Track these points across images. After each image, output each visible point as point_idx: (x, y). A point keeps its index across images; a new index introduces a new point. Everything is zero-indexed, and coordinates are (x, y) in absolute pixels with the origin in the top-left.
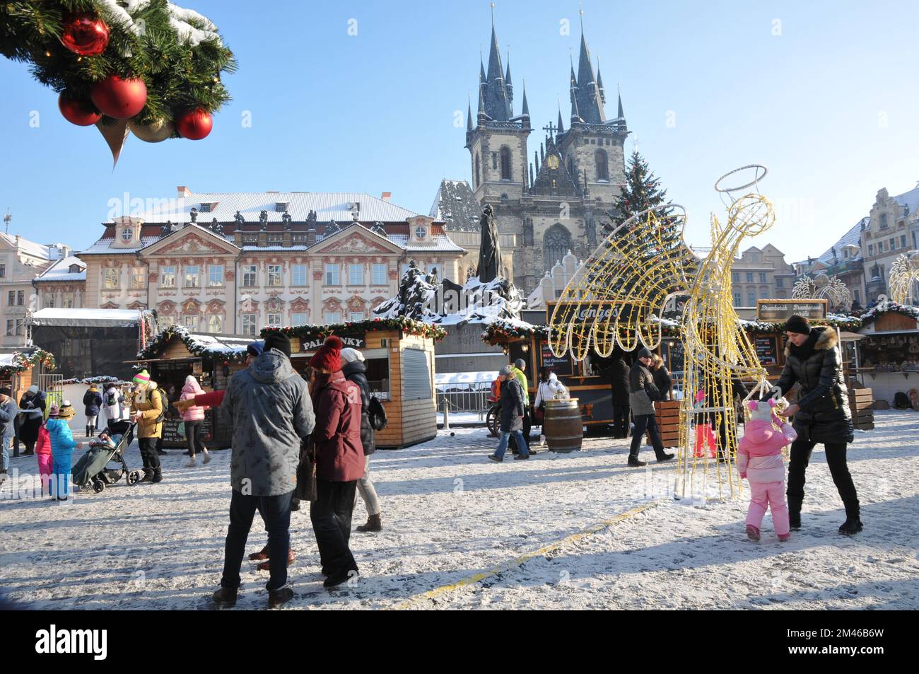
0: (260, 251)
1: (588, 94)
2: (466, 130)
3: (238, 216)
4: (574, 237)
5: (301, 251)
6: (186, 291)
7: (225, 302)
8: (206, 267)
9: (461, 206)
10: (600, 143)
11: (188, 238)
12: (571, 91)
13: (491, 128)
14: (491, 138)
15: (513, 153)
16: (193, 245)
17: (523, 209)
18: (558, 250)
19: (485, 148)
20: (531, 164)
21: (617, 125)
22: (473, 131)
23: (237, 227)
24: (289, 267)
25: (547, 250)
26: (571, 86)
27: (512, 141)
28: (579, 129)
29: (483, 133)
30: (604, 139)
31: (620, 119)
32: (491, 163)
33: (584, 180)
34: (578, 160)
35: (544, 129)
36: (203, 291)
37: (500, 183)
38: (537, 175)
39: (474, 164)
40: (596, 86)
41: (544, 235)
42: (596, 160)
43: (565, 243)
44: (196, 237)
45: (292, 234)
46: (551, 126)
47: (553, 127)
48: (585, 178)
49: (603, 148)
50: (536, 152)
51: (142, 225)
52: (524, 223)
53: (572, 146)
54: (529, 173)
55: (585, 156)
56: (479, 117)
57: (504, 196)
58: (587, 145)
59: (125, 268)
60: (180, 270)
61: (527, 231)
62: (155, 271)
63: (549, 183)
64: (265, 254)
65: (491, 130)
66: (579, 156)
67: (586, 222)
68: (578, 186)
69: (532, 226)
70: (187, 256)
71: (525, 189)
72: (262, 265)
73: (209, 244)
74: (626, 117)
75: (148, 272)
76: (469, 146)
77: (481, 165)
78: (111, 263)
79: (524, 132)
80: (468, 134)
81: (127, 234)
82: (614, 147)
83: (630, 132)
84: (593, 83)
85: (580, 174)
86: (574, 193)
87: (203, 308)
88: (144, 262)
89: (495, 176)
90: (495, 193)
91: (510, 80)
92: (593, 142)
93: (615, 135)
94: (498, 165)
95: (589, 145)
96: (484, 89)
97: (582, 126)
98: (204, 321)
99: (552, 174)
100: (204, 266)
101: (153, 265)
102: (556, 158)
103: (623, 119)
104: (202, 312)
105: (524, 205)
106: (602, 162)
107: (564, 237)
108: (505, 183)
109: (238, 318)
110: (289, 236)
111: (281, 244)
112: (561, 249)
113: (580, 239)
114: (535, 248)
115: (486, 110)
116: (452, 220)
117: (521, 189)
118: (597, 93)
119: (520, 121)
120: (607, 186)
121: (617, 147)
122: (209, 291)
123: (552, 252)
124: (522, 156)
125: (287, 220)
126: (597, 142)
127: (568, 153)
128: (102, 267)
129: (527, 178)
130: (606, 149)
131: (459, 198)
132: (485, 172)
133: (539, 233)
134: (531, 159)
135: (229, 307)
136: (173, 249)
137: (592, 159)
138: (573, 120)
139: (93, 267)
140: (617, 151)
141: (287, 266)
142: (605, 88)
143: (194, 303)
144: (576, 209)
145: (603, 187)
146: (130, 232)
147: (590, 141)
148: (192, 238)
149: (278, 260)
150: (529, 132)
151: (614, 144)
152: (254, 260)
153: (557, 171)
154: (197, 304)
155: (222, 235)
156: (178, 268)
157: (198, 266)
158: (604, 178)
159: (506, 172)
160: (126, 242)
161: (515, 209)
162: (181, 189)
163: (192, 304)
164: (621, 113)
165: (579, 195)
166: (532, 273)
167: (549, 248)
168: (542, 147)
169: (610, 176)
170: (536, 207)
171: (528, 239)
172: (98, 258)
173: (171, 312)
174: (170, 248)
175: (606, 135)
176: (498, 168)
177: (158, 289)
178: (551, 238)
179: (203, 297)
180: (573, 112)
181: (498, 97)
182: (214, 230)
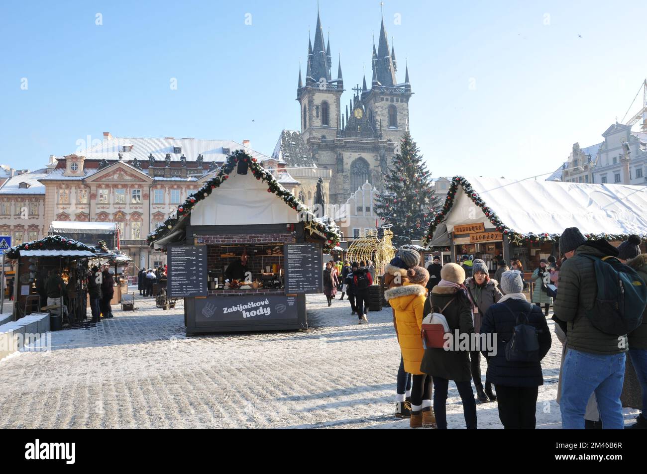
0: (166, 181)
1: (384, 64)
2: (297, 88)
3: (151, 157)
4: (372, 167)
5: (193, 181)
6: (116, 206)
7: (142, 214)
8: (130, 191)
9: (295, 148)
10: (392, 101)
11: (117, 171)
12: (373, 61)
13: (315, 88)
14: (316, 95)
15: (331, 106)
16: (121, 176)
17: (336, 147)
18: (360, 176)
19: (311, 102)
20: (343, 115)
21: (404, 88)
22: (303, 88)
23: (150, 164)
24: (185, 191)
25: (353, 175)
26: (373, 58)
27: (330, 98)
28: (377, 91)
29: (309, 92)
30: (395, 98)
31: (406, 84)
32: (314, 113)
33: (380, 127)
34: (376, 112)
35: (352, 89)
36: (128, 206)
37: (321, 128)
38: (347, 122)
39: (303, 113)
40: (391, 59)
41: (351, 165)
42: (389, 113)
43: (365, 171)
44: (123, 170)
45: (187, 170)
46: (358, 88)
47: (359, 88)
48: (381, 125)
49: (394, 104)
50: (347, 106)
51: (84, 161)
52: (337, 157)
53: (372, 101)
54: (341, 121)
55: (381, 110)
56: (307, 80)
57: (323, 137)
58: (383, 102)
59: (73, 190)
60: (112, 191)
61: (339, 163)
62: (95, 192)
63: (355, 129)
64: (169, 183)
65: (315, 90)
66: (377, 110)
67: (380, 156)
68: (376, 131)
69: (343, 159)
70: (117, 183)
71: (338, 133)
72: (167, 189)
73: (132, 175)
74: (411, 82)
75: (90, 193)
76: (299, 99)
77: (307, 114)
78: (63, 186)
79: (338, 91)
80: (299, 90)
81: (75, 167)
82: (402, 104)
83: (413, 93)
84: (388, 57)
85: (377, 122)
86: (373, 136)
87: (128, 217)
88: (87, 186)
89: (318, 122)
90: (317, 135)
91: (330, 52)
92: (387, 100)
93: (403, 94)
94: (320, 115)
95: (384, 102)
96: (311, 58)
97: (380, 88)
98: (128, 226)
99: (357, 122)
100: (128, 189)
101: (93, 188)
102: (360, 111)
103: (408, 84)
104: (127, 220)
105: (337, 144)
106: (393, 114)
107: (365, 166)
108: (324, 128)
109: (151, 224)
110: (185, 170)
111: (180, 176)
112: (362, 175)
113: (376, 168)
114: (344, 174)
115: (312, 74)
116: (289, 158)
117: (335, 132)
118: (391, 64)
119: (336, 83)
120: (397, 131)
121: (404, 103)
122: (131, 206)
123: (356, 177)
124: (336, 109)
125: (184, 160)
126: (389, 100)
127: (369, 107)
128: (57, 188)
129: (340, 124)
130: (396, 105)
131: (294, 143)
132: (310, 119)
133: (347, 164)
134: (343, 111)
135: (145, 217)
136: (107, 177)
137: (386, 112)
138: (373, 84)
139: (50, 188)
140: (404, 106)
141: (183, 190)
142: (397, 60)
143: (122, 214)
144: (374, 147)
145: (393, 132)
146: (76, 165)
147: (385, 99)
148: (120, 171)
149: (178, 187)
150: (342, 91)
151: (402, 101)
152: (162, 187)
153: (361, 120)
154: (124, 214)
155: (140, 169)
156: (110, 190)
157: (124, 190)
158: (394, 125)
159: (326, 120)
160: (74, 172)
161: (332, 147)
162: (106, 134)
163: (120, 214)
164: (407, 80)
165: (376, 137)
166: (341, 192)
167: (354, 174)
168: (351, 102)
169: (398, 124)
170: (345, 145)
171: (340, 168)
172: (55, 182)
173: (106, 220)
174: (105, 177)
175: (396, 95)
176: (320, 117)
177: (97, 204)
178: (356, 167)
179: (128, 210)
180: (374, 78)
181: (321, 65)
182: (135, 166)
